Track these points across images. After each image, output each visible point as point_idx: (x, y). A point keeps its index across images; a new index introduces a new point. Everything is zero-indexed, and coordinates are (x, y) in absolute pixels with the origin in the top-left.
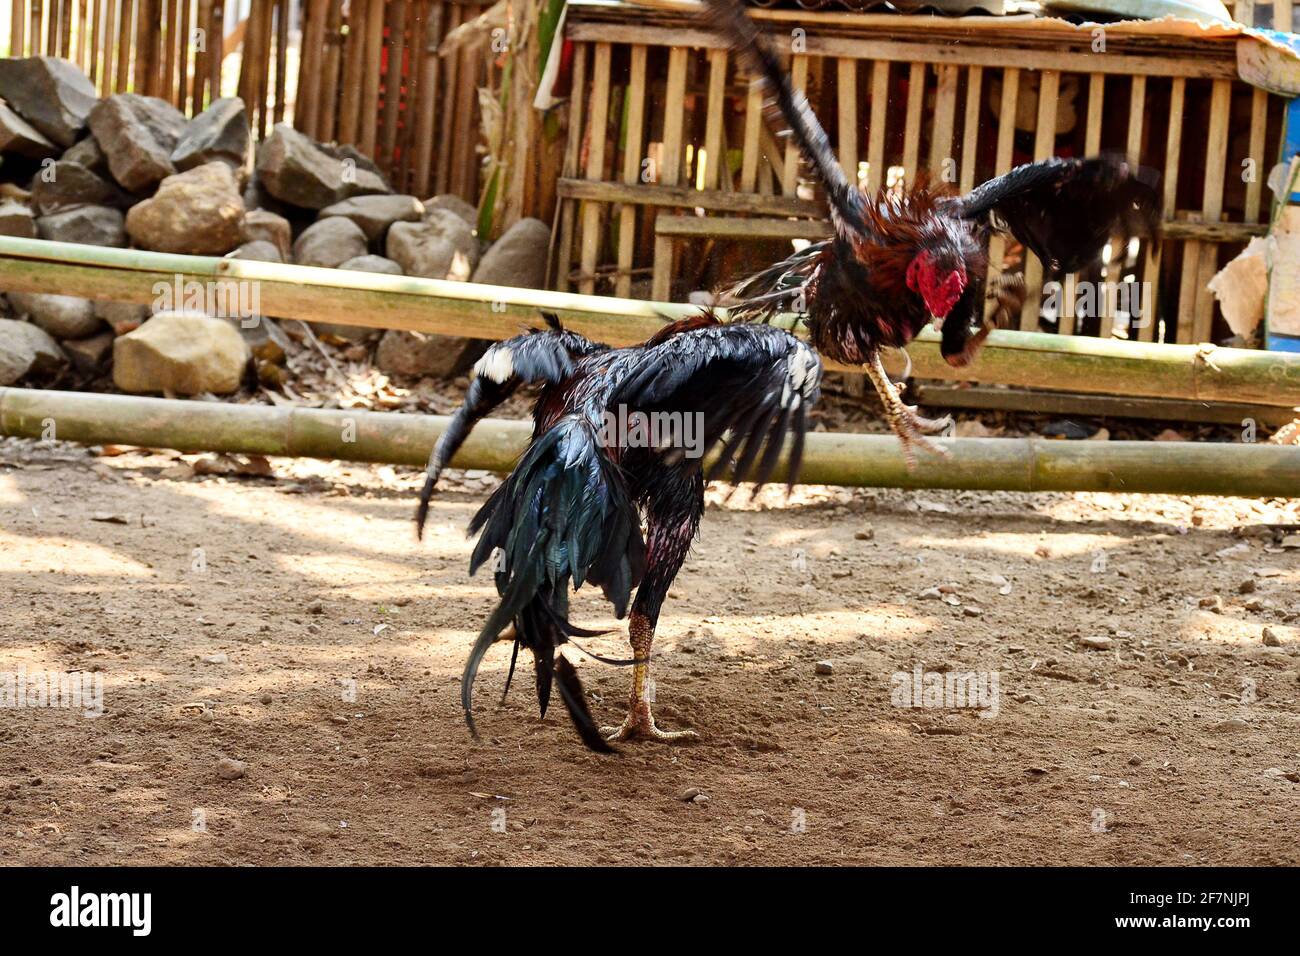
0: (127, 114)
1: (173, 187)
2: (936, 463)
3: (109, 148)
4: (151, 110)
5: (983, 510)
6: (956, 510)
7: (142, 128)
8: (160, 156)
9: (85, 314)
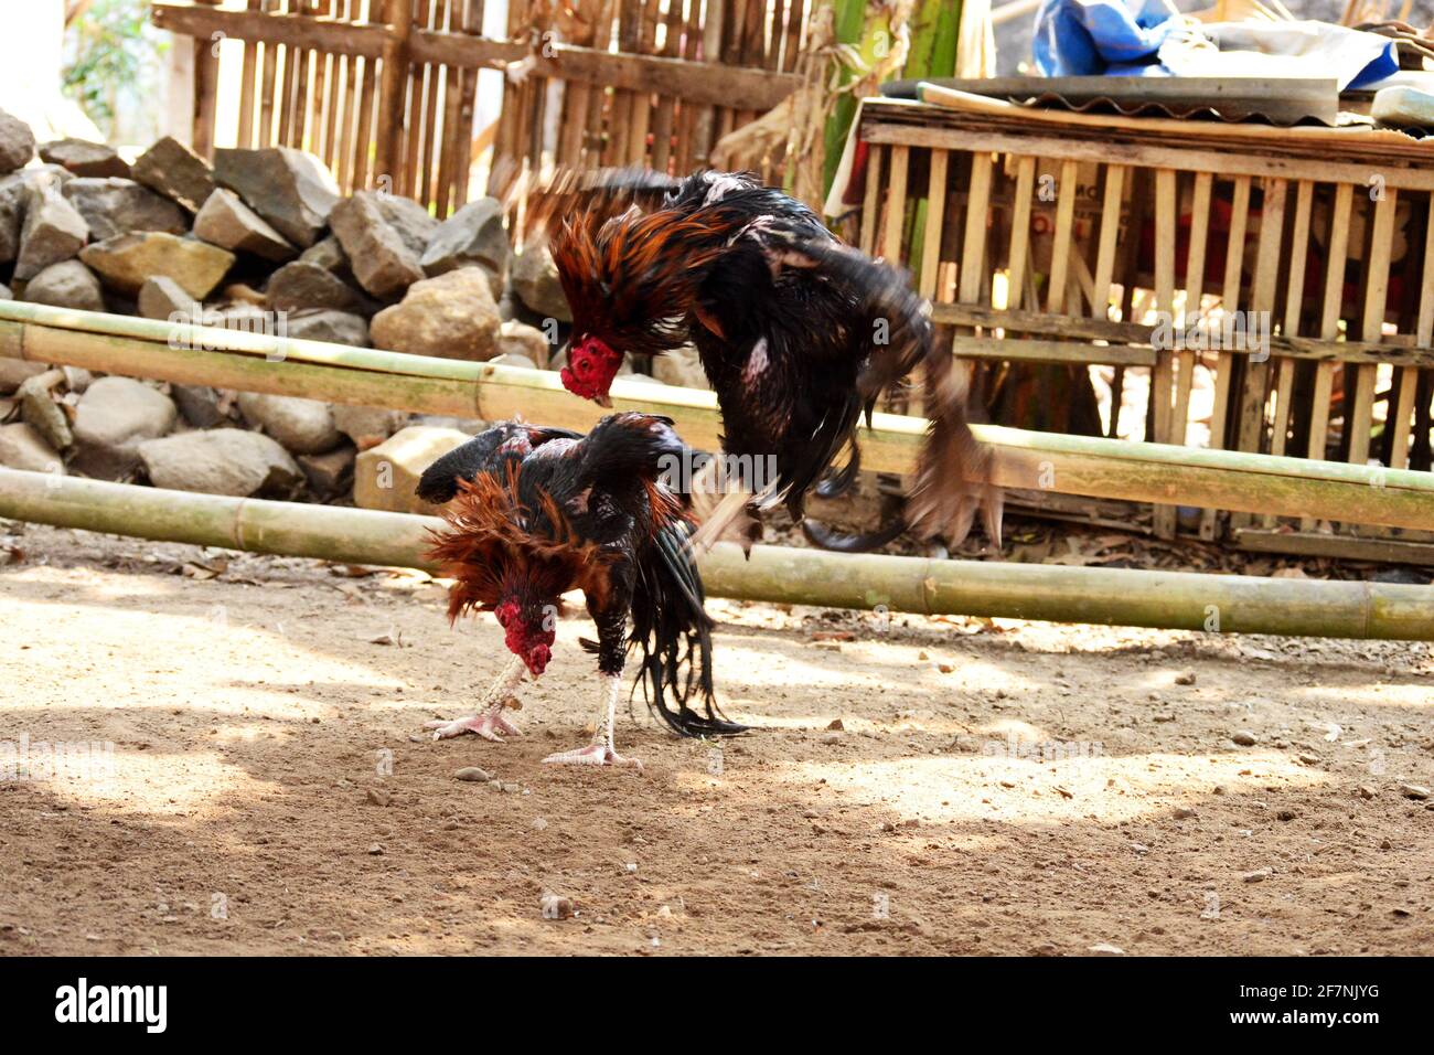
0: (372, 213)
1: (423, 292)
2: (1262, 605)
3: (353, 249)
4: (398, 210)
5: (1310, 659)
6: (1282, 658)
7: (390, 229)
8: (410, 260)
9: (324, 426)
